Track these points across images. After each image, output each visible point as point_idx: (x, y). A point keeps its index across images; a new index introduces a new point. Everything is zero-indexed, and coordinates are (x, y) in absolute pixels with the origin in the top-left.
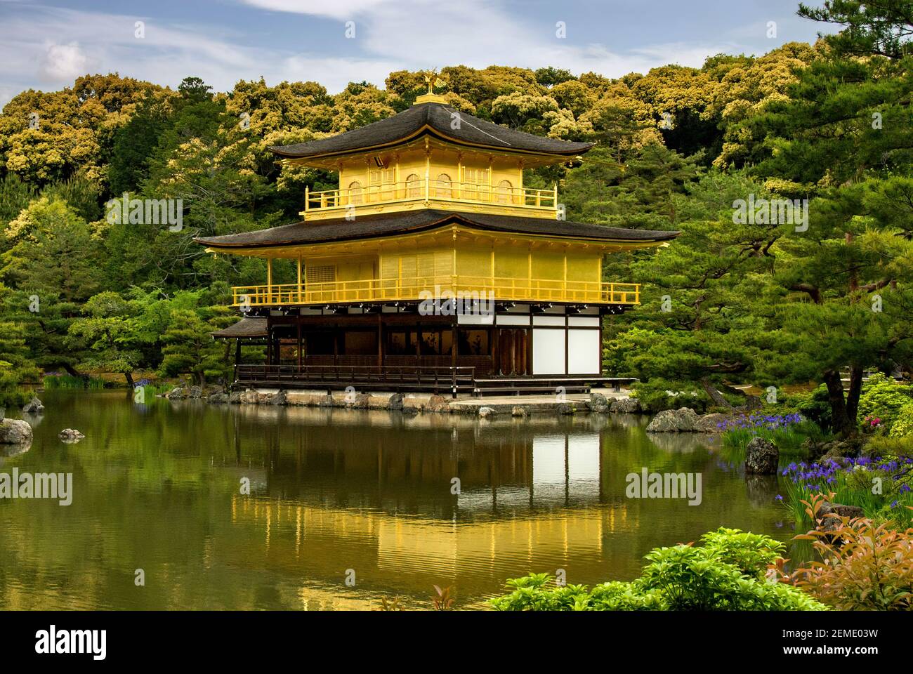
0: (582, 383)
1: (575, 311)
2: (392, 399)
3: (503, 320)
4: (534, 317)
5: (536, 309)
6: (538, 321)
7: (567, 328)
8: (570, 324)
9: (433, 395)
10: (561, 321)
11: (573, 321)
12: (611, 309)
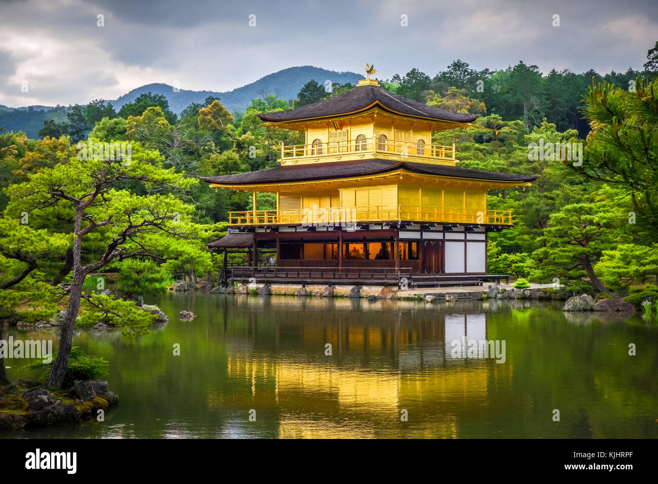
0: (477, 279)
1: (471, 229)
2: (353, 290)
3: (427, 236)
4: (446, 233)
5: (447, 228)
6: (449, 236)
7: (465, 241)
8: (468, 238)
9: (383, 287)
10: (461, 236)
11: (470, 236)
12: (494, 228)
